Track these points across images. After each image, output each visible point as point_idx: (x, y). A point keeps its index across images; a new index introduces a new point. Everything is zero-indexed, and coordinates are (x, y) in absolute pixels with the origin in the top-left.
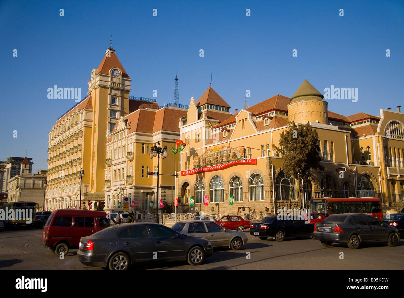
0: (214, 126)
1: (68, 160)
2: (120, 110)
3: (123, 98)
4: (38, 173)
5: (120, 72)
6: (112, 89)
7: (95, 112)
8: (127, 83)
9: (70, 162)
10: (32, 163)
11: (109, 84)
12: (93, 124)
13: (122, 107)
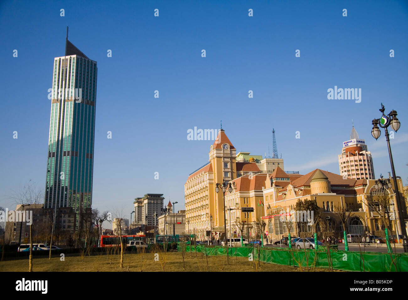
0: (280, 190)
1: (199, 205)
2: (231, 171)
3: (232, 163)
4: (178, 212)
5: (228, 146)
6: (224, 158)
7: (215, 174)
8: (233, 152)
9: (201, 206)
10: (164, 198)
11: (222, 155)
12: (214, 181)
13: (232, 169)
